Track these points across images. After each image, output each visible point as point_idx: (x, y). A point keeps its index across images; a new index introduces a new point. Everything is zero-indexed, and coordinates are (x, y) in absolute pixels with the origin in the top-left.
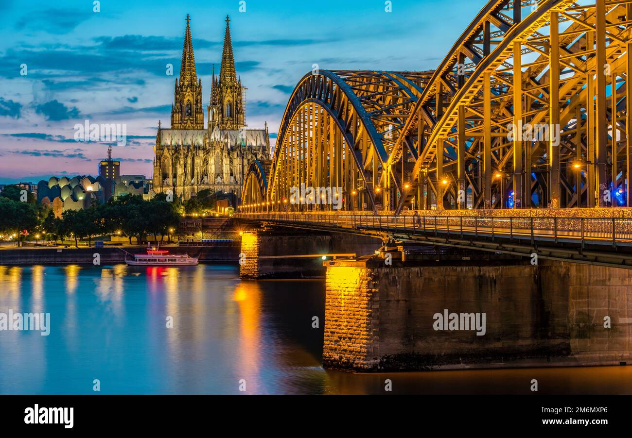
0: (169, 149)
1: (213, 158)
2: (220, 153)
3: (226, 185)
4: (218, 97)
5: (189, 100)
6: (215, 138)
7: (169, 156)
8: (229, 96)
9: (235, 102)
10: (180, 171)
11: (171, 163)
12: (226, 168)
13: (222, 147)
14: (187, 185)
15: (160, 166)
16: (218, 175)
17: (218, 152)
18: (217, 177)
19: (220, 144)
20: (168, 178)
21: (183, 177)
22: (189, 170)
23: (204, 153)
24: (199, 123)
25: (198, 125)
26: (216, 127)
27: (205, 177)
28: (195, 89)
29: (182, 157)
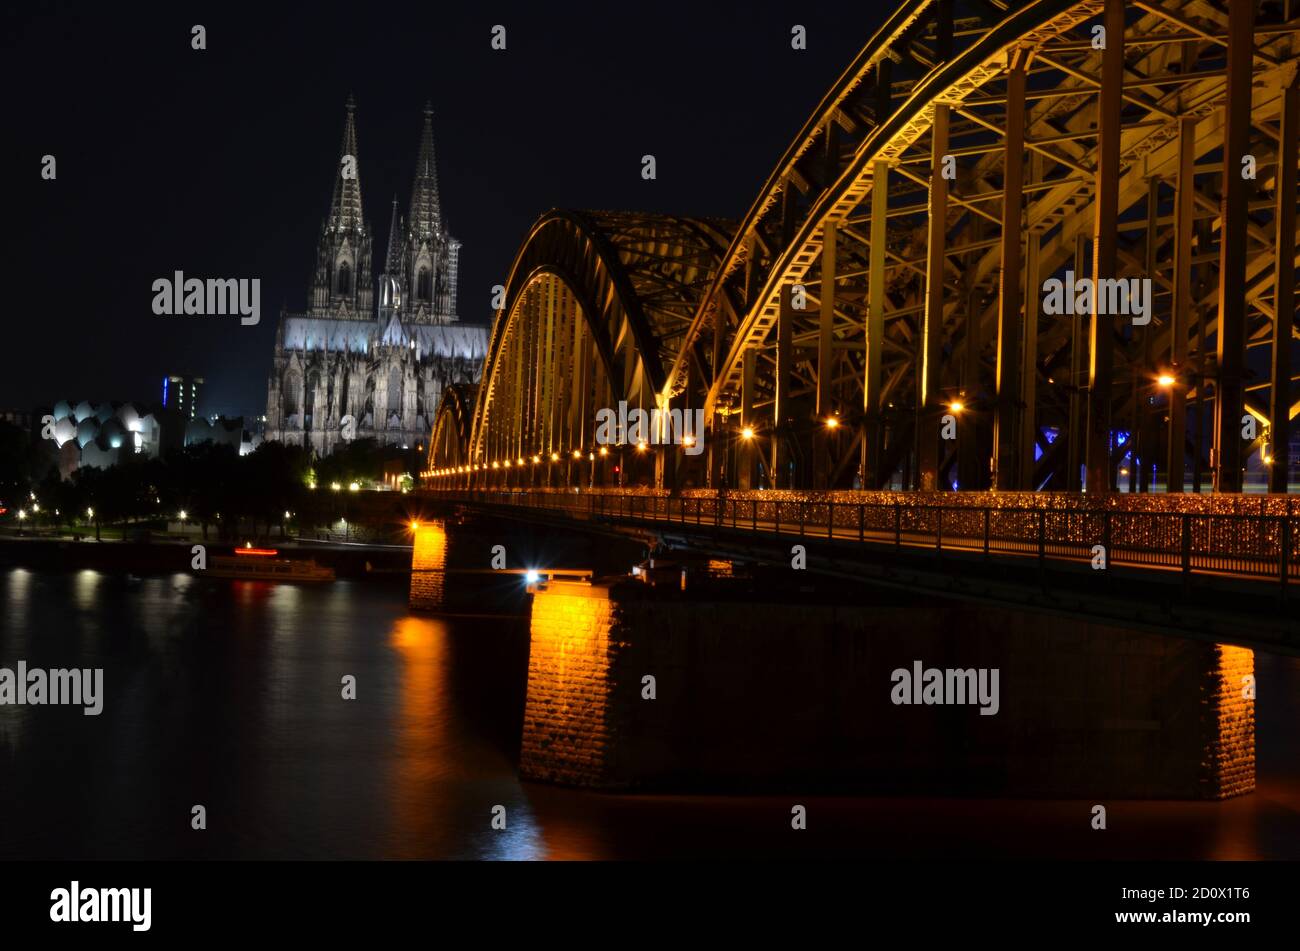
0: (300, 357)
1: (385, 378)
2: (399, 369)
3: (409, 432)
4: (403, 260)
5: (345, 263)
6: (391, 340)
7: (299, 371)
8: (424, 257)
9: (435, 271)
10: (319, 401)
11: (302, 384)
12: (410, 399)
13: (404, 358)
14: (332, 430)
15: (281, 389)
16: (395, 412)
17: (395, 367)
18: (391, 416)
19: (401, 351)
20: (297, 413)
21: (324, 413)
22: (338, 400)
23: (367, 367)
24: (363, 310)
25: (361, 313)
26: (394, 318)
27: (368, 415)
28: (358, 242)
29: (324, 373)
